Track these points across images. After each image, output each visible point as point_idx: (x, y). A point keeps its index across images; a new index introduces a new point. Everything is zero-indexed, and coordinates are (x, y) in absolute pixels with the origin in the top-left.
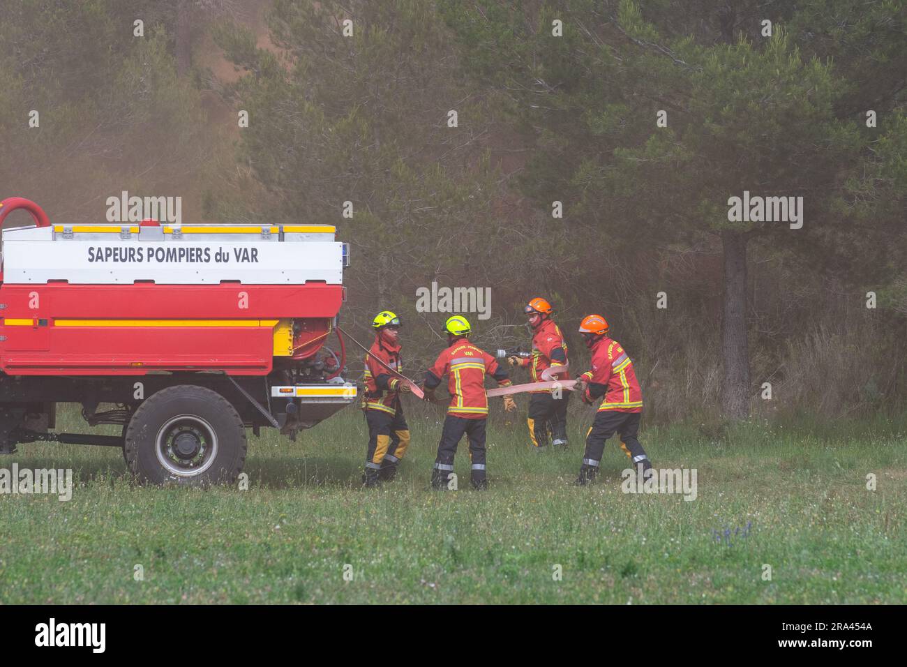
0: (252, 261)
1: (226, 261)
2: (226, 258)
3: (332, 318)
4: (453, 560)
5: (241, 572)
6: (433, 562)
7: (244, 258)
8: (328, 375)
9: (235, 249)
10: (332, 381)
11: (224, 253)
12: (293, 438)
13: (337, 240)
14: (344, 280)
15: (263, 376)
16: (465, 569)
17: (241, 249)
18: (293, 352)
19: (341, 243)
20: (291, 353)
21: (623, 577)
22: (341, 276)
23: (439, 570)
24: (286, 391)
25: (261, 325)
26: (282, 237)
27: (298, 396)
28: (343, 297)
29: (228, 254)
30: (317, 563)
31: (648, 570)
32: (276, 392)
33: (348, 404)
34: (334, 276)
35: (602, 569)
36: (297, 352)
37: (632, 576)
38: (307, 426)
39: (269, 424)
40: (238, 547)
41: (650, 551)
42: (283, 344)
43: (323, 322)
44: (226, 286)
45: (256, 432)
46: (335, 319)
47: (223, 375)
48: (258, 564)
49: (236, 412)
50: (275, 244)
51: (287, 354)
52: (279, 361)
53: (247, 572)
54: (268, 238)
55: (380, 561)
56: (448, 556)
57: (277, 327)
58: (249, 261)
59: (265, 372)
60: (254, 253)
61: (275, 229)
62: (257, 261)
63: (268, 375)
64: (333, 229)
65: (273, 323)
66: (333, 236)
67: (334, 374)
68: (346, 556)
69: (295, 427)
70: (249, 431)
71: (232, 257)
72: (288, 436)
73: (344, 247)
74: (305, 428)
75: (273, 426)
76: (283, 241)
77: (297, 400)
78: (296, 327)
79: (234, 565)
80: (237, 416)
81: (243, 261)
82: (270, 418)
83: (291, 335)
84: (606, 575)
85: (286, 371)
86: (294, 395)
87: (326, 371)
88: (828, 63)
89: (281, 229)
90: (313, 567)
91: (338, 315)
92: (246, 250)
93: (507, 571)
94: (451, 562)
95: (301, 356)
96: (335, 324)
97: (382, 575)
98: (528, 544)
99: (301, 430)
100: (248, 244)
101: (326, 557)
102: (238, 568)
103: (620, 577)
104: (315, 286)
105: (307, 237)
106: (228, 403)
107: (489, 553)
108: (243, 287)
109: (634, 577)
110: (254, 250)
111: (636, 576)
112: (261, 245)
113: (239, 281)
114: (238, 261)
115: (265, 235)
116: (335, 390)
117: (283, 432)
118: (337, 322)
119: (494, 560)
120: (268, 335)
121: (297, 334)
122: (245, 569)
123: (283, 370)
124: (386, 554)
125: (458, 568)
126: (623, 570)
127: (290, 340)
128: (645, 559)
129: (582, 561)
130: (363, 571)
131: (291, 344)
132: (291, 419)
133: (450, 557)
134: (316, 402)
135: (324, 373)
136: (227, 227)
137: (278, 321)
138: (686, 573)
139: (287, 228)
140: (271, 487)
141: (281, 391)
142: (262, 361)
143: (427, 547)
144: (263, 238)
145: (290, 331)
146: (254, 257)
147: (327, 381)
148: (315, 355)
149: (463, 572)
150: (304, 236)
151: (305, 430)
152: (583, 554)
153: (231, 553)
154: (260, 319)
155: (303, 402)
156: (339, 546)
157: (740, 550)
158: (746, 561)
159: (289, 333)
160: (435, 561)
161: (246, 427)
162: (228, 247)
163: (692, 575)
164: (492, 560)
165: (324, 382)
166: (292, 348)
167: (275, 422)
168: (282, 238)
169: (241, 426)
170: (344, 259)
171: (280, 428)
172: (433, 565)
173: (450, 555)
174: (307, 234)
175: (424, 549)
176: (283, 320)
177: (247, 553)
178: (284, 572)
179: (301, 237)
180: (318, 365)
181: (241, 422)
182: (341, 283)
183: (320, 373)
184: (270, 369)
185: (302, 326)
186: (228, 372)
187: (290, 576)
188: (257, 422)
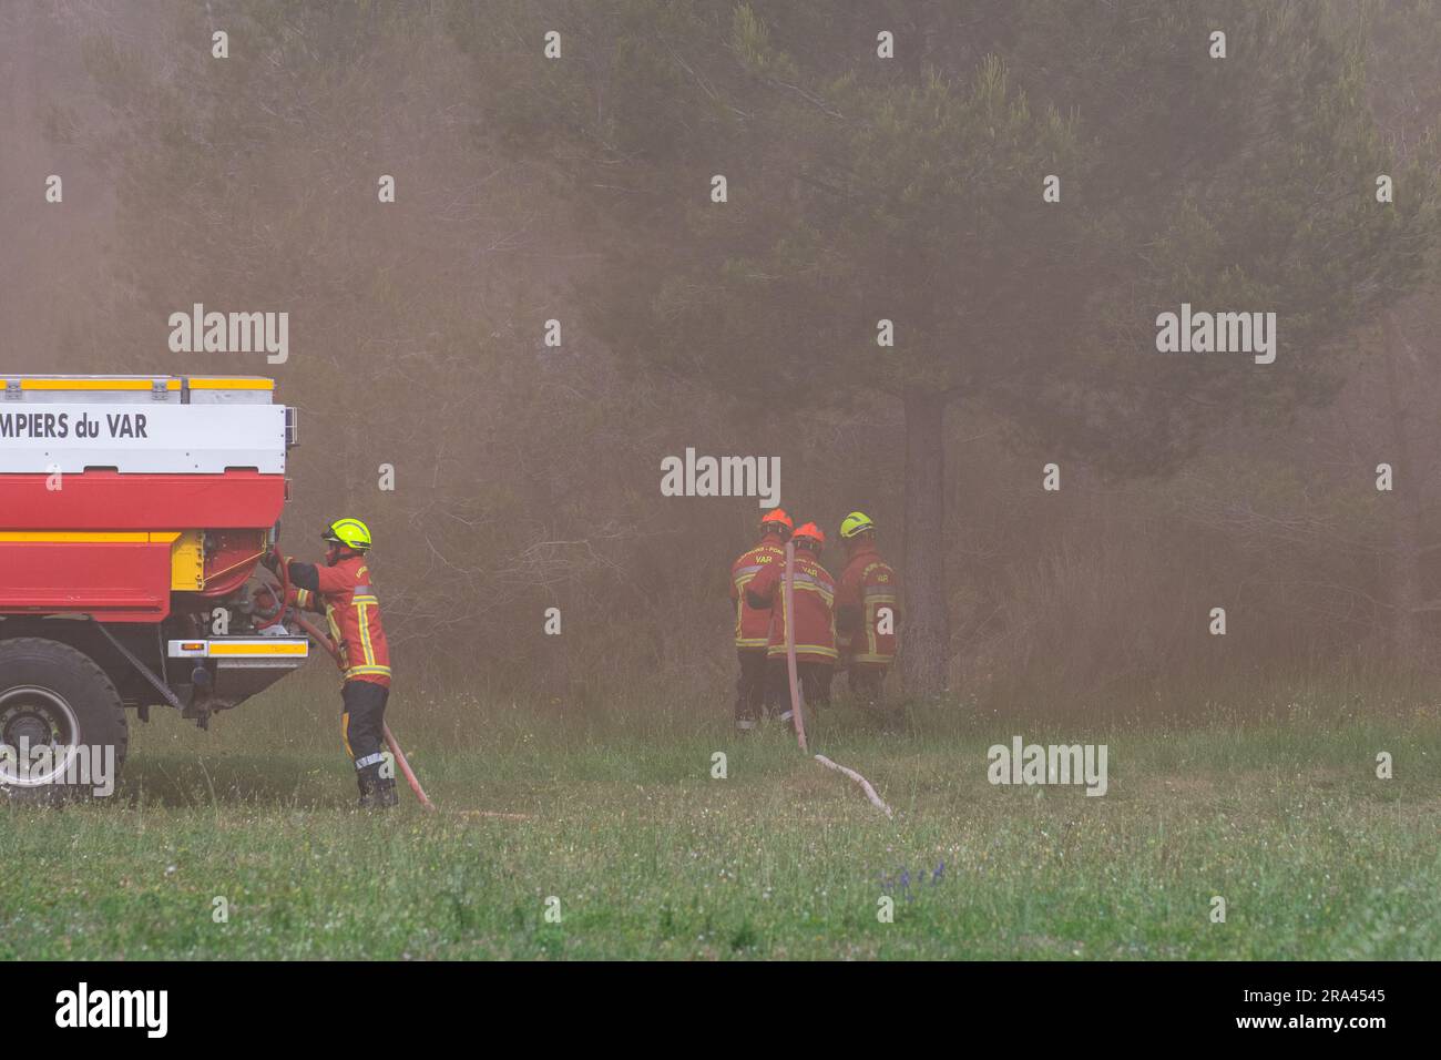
0: (138, 436)
1: (94, 435)
2: (93, 431)
3: (268, 529)
4: (459, 923)
5: (111, 942)
6: (425, 926)
7: (124, 431)
8: (262, 621)
9: (109, 416)
10: (267, 632)
11: (90, 423)
12: (203, 724)
13: (276, 401)
14: (287, 466)
15: (154, 624)
16: (478, 936)
17: (118, 416)
18: (203, 585)
19: (283, 407)
20: (200, 586)
21: (734, 950)
22: (282, 461)
23: (436, 940)
24: (192, 648)
25: (152, 540)
26: (185, 397)
27: (211, 655)
28: (286, 494)
29: (97, 423)
30: (236, 927)
31: (774, 940)
32: (176, 649)
33: (293, 669)
34: (271, 460)
35: (701, 937)
36: (210, 584)
37: (748, 948)
38: (226, 705)
39: (164, 701)
40: (108, 902)
41: (779, 908)
42: (187, 571)
43: (253, 535)
44: (94, 476)
45: (143, 716)
46: (273, 531)
47: (90, 622)
48: (140, 929)
49: (109, 682)
50: (174, 408)
51: (194, 587)
52: (179, 598)
53: (121, 941)
54: (164, 399)
55: (338, 924)
56: (449, 917)
57: (177, 543)
58: (131, 436)
59: (157, 618)
60: (141, 422)
61: (174, 383)
62: (145, 436)
63: (162, 623)
64: (269, 383)
65: (171, 537)
66: (270, 395)
67: (271, 620)
68: (283, 915)
69: (206, 706)
70: (131, 714)
71: (104, 429)
72: (195, 721)
73: (288, 414)
74: (223, 707)
75: (171, 706)
76: (188, 402)
77: (210, 663)
78: (209, 544)
79: (100, 932)
80: (110, 688)
81: (121, 436)
82: (167, 692)
83: (200, 555)
84: (707, 947)
85: (192, 615)
86: (204, 653)
87: (257, 615)
88: (1072, 117)
89: (185, 382)
90: (230, 934)
91: (277, 524)
92: (126, 417)
93: (546, 940)
94: (454, 927)
95: (217, 591)
96: (272, 539)
97: (342, 946)
98: (580, 896)
99: (216, 712)
100: (131, 408)
101: (250, 917)
102: (104, 936)
103: (729, 948)
104: (241, 477)
105: (228, 396)
106: (97, 668)
107: (517, 912)
108: (124, 477)
109: (752, 951)
110: (139, 417)
111: (754, 948)
112: (150, 409)
113: (115, 469)
114: (113, 435)
115: (159, 394)
116: (273, 646)
117: (187, 715)
118: (277, 534)
119: (525, 922)
120: (164, 555)
121: (210, 558)
122: (118, 937)
123: (188, 614)
124: (349, 912)
125: (466, 936)
126: (734, 938)
127: (199, 565)
128: (769, 921)
129: (669, 924)
130: (310, 940)
131: (200, 571)
132: (199, 693)
133: (453, 918)
134: (242, 666)
135: (255, 619)
136: (96, 380)
137: (179, 534)
138: (837, 944)
139: (194, 381)
140: (167, 804)
141: (184, 647)
142: (152, 599)
143: (416, 901)
144: (156, 399)
145: (199, 550)
146: (140, 429)
147: (260, 632)
148: (240, 589)
149: (474, 942)
150: (222, 395)
151: (222, 712)
152: (669, 915)
153: (95, 912)
154: (149, 530)
155: (220, 666)
156: (272, 900)
157: (925, 907)
158: (936, 924)
159: (197, 553)
160: (428, 923)
161: (126, 706)
162: (98, 412)
163: (846, 946)
164: (521, 923)
165: (255, 634)
166: (202, 577)
167: (174, 698)
168: (186, 399)
169: (118, 704)
170: (288, 433)
171: (182, 708)
172: (425, 931)
173: (453, 915)
174: (228, 393)
175: (411, 906)
176: (186, 532)
177: (122, 911)
178: (180, 943)
179: (217, 397)
180: (246, 606)
181: (118, 698)
182: (282, 471)
183: (248, 618)
184: (166, 612)
185: (217, 542)
186: (98, 617)
187: (191, 949)
188: (144, 698)
